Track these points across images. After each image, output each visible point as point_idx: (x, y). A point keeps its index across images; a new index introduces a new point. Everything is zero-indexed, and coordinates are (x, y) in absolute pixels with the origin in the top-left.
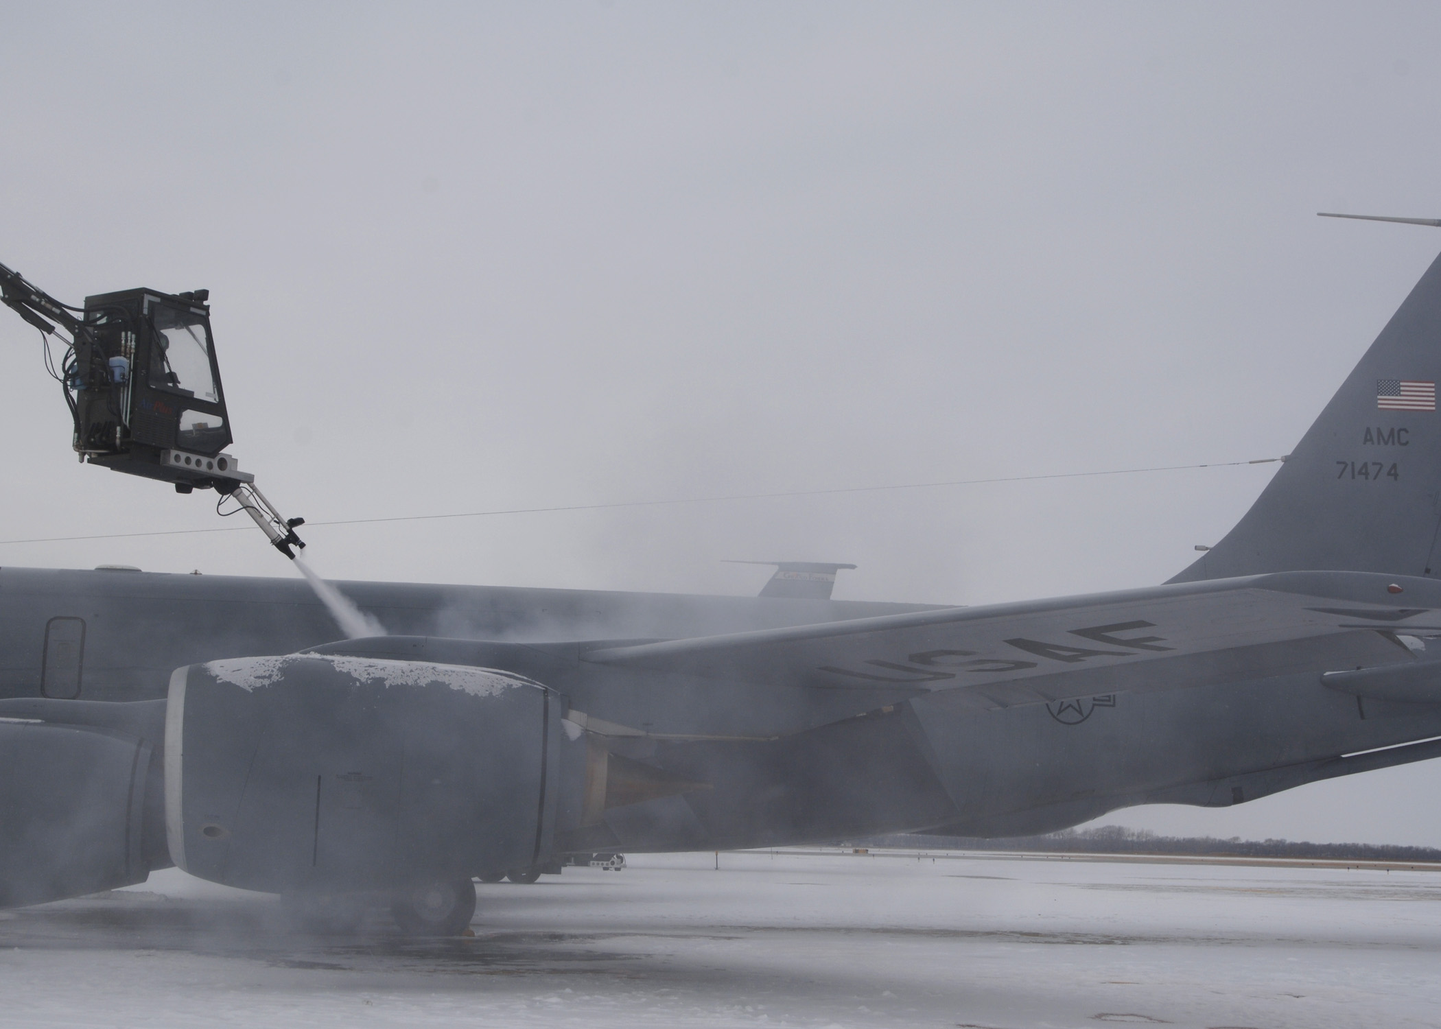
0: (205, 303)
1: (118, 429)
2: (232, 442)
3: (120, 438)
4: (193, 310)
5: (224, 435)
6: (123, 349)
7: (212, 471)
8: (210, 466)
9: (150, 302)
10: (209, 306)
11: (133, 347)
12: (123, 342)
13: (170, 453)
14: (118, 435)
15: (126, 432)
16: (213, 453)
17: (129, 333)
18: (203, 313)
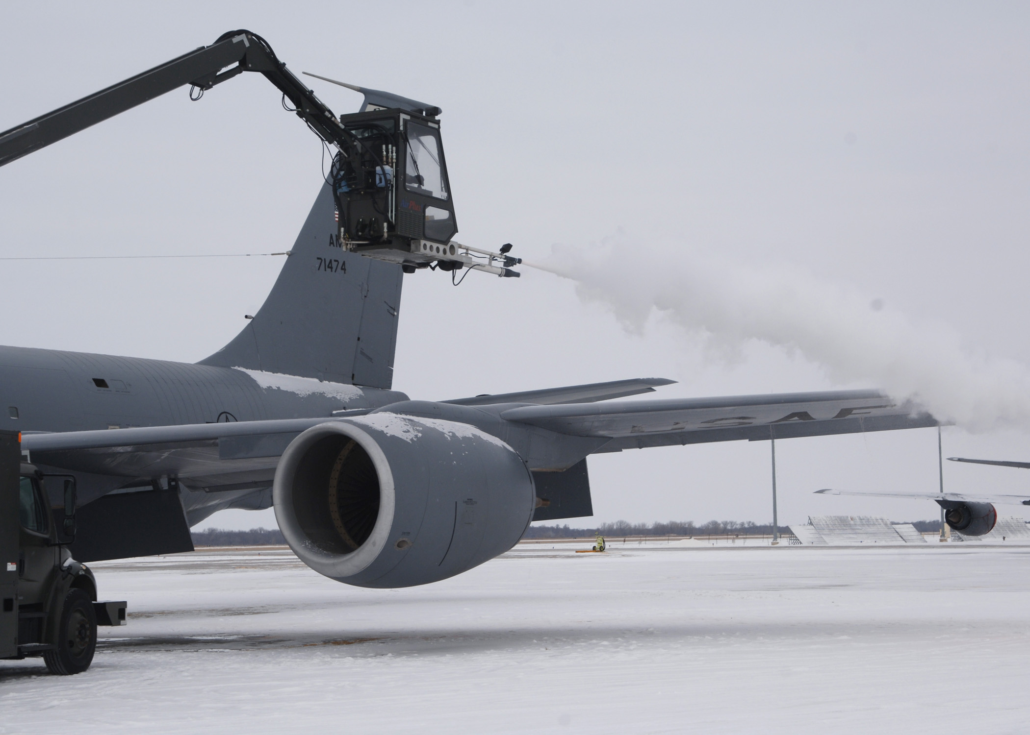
0: (437, 118)
1: (385, 224)
2: (457, 232)
3: (388, 232)
4: (430, 124)
5: (451, 227)
6: (385, 159)
7: (446, 255)
8: (445, 252)
9: (404, 119)
10: (439, 121)
11: (394, 157)
12: (385, 153)
13: (420, 242)
14: (385, 230)
15: (391, 227)
16: (445, 242)
17: (390, 146)
18: (436, 126)
